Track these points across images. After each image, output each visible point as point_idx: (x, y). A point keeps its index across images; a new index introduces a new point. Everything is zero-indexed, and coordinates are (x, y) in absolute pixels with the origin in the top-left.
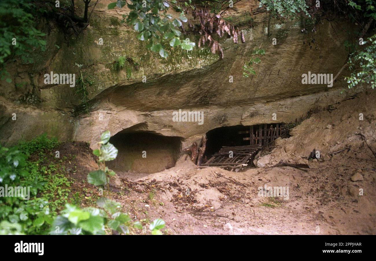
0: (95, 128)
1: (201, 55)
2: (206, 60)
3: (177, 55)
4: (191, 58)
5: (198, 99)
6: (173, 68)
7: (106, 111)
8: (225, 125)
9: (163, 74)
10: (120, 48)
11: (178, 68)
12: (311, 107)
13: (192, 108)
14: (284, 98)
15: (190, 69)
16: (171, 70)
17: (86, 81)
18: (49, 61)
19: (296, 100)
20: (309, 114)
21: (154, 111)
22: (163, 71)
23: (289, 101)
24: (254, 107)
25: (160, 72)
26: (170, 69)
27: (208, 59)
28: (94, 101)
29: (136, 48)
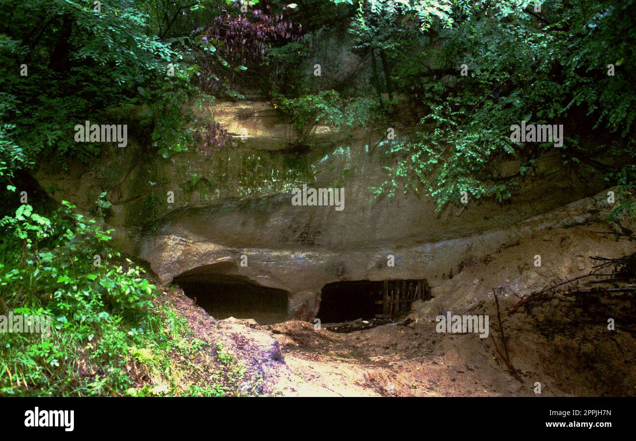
0: (165, 254)
1: (289, 178)
2: (293, 183)
3: (260, 177)
4: (275, 180)
5: (297, 236)
6: (253, 191)
7: (180, 238)
8: (345, 279)
9: (241, 198)
10: (197, 167)
11: (259, 192)
12: (462, 256)
13: (295, 249)
14: (420, 242)
15: (273, 193)
16: (251, 194)
17: (157, 199)
18: (124, 178)
19: (439, 245)
20: (461, 267)
21: (244, 247)
22: (241, 194)
23: (428, 248)
24: (379, 254)
25: (237, 195)
26: (250, 192)
27: (296, 183)
28: (163, 221)
29: (214, 168)
